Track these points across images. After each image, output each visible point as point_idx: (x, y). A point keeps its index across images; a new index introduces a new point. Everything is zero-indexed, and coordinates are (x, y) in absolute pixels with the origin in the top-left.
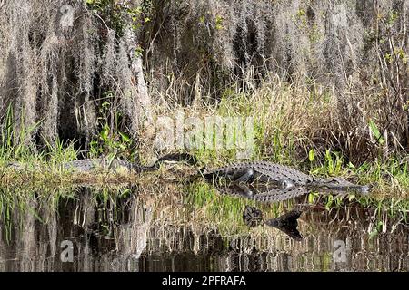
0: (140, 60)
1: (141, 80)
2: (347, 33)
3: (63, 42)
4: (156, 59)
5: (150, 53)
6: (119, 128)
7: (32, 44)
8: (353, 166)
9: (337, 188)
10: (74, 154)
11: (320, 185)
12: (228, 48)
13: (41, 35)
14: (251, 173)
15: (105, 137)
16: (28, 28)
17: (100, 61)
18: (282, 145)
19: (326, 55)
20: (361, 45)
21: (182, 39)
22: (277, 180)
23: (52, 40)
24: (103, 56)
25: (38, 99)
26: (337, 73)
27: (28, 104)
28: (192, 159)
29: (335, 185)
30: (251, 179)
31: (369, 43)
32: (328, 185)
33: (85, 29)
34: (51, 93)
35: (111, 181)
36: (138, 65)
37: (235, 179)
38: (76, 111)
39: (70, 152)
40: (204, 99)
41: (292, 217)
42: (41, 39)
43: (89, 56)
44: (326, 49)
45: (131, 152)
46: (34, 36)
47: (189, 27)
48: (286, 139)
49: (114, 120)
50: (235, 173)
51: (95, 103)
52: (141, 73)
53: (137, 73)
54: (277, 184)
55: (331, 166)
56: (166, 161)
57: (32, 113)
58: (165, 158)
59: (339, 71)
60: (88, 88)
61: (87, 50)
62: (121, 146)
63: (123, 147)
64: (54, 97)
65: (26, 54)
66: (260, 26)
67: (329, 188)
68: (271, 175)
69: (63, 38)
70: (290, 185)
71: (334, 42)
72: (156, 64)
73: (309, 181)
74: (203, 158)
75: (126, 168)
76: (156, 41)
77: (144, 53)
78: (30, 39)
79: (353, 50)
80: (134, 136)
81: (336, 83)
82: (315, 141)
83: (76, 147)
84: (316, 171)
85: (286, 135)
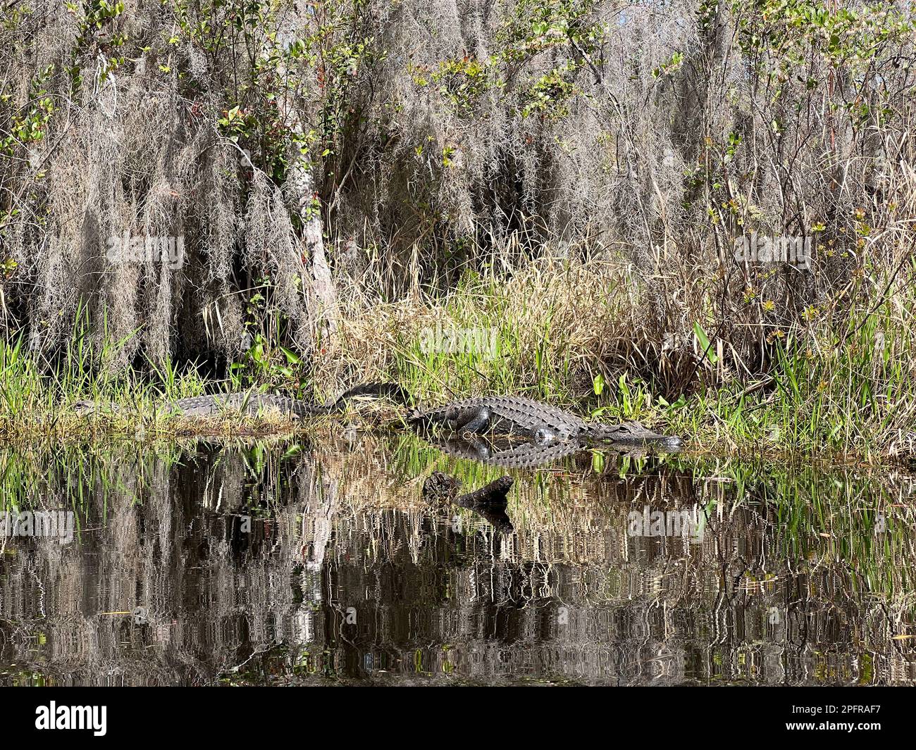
0: (318, 224)
1: (319, 257)
2: (653, 171)
3: (179, 192)
4: (345, 219)
5: (334, 210)
6: (282, 339)
7: (129, 196)
8: (666, 403)
9: (627, 442)
10: (199, 385)
11: (599, 437)
12: (465, 200)
13: (144, 181)
14: (485, 415)
15: (257, 357)
16: (119, 170)
17: (242, 225)
18: (552, 367)
19: (617, 210)
20: (681, 191)
21: (390, 186)
22: (529, 427)
23: (161, 189)
24: (247, 216)
25: (139, 292)
26: (636, 242)
27: (120, 302)
28: (400, 393)
29: (624, 435)
30: (485, 427)
31: (694, 189)
32: (613, 436)
33: (216, 169)
34: (159, 281)
35: (246, 432)
36: (314, 231)
37: (459, 427)
38: (205, 312)
39: (193, 382)
40: (426, 289)
41: (496, 491)
42: (144, 187)
43: (224, 216)
44: (618, 200)
45: (302, 381)
46: (133, 183)
47: (400, 165)
48: (559, 358)
49: (274, 325)
50: (460, 417)
51: (241, 298)
52: (321, 245)
53: (312, 245)
54: (529, 436)
55: (627, 403)
56: (357, 397)
57: (128, 316)
58: (355, 392)
59: (640, 238)
60: (223, 271)
61: (220, 206)
62: (285, 371)
63: (287, 372)
64: (165, 288)
65: (114, 215)
66: (529, 161)
67: (614, 441)
68: (519, 419)
69: (179, 185)
70: (549, 437)
71: (629, 189)
72: (346, 230)
73: (582, 430)
74: (417, 391)
75: (277, 409)
76: (345, 190)
77: (324, 211)
78: (126, 188)
79: (663, 202)
80: (305, 354)
81: (636, 260)
82: (608, 360)
83: (202, 372)
84: (599, 413)
85: (560, 350)
